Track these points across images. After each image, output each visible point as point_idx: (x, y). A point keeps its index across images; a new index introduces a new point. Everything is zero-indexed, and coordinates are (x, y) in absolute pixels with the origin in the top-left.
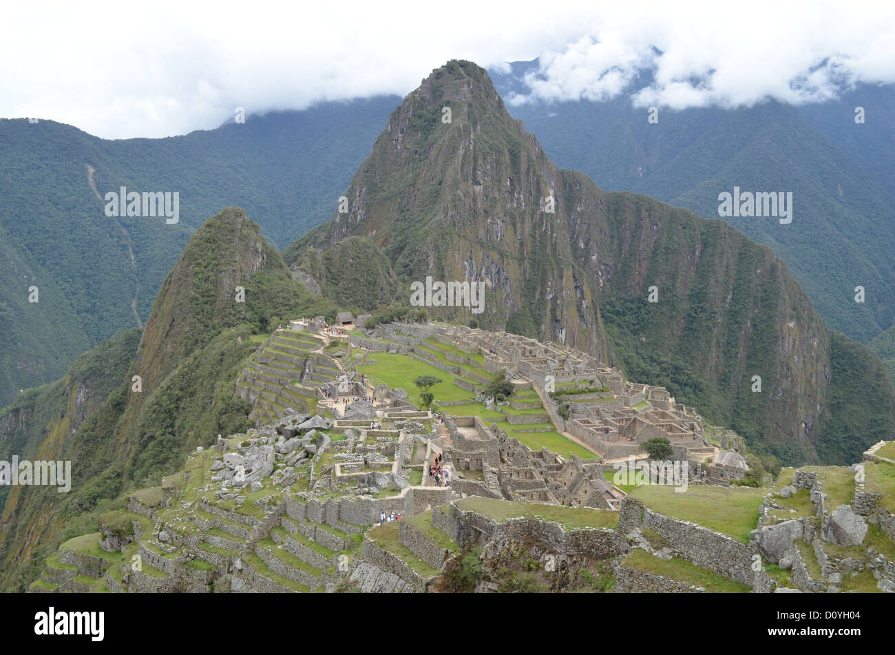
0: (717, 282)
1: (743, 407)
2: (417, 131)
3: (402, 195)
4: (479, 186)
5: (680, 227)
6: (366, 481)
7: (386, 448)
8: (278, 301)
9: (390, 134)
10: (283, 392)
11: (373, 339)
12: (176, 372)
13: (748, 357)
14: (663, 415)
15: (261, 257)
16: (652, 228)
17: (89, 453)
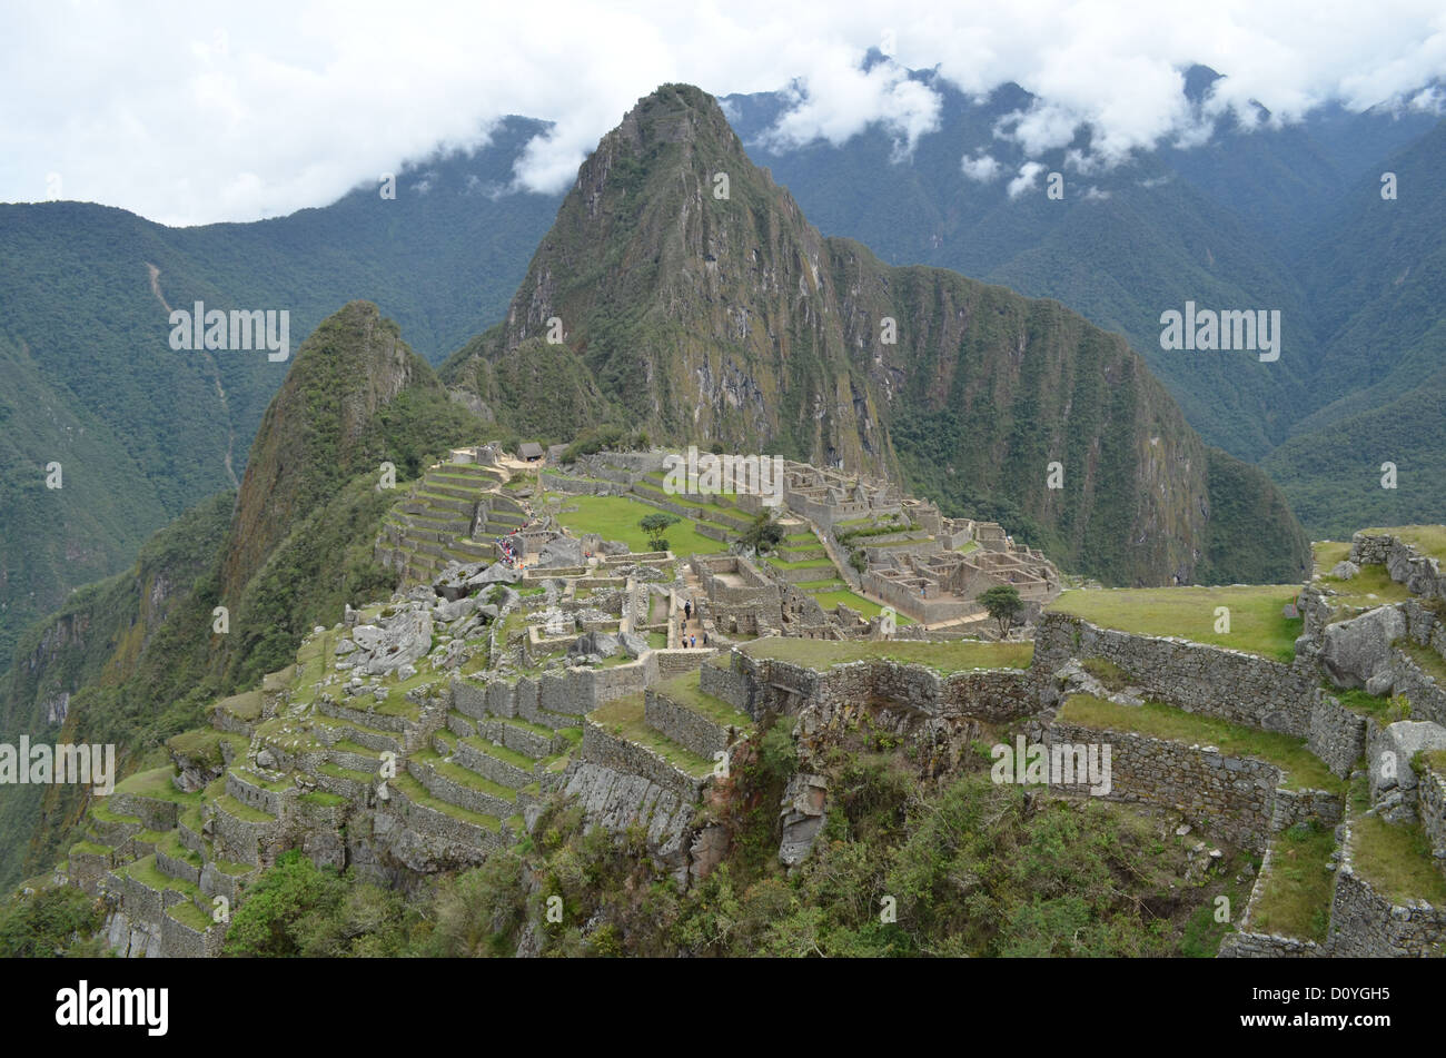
0: (1050, 386)
1: (1092, 558)
2: (620, 188)
3: (603, 280)
4: (713, 263)
5: (996, 312)
6: (580, 648)
7: (608, 601)
8: (433, 432)
9: (581, 193)
10: (445, 551)
11: (573, 477)
12: (288, 541)
13: (1097, 490)
14: (1002, 560)
15: (404, 373)
16: (957, 316)
17: (170, 667)
